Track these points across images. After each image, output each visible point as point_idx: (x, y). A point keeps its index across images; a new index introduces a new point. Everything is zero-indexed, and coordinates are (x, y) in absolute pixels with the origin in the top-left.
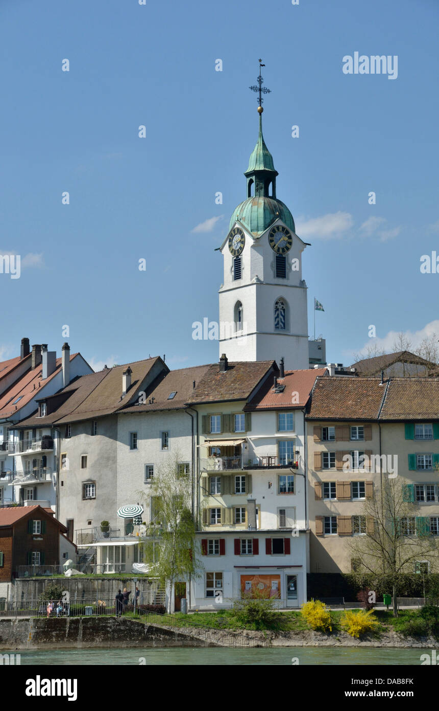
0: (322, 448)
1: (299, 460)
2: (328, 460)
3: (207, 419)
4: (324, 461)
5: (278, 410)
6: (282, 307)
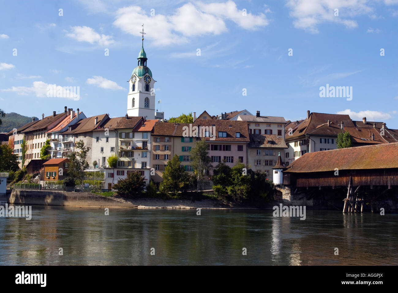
0: (155, 144)
1: (148, 148)
3: (121, 134)
4: (156, 148)
5: (143, 132)
6: (147, 100)
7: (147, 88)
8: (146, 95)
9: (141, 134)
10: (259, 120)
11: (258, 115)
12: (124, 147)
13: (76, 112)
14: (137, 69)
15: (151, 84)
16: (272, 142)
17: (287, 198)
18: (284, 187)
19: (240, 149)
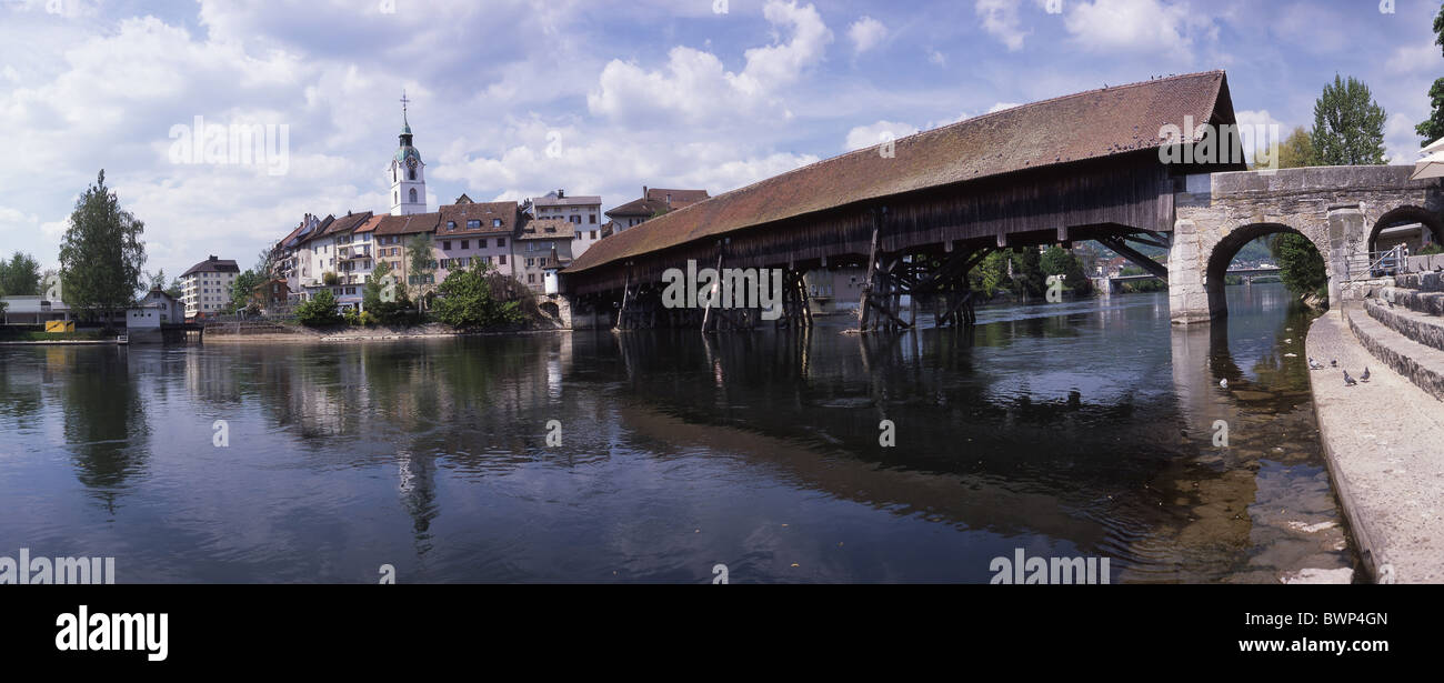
0: (380, 248)
1: (372, 254)
2: (382, 253)
3: (339, 238)
5: (364, 232)
6: (413, 192)
7: (412, 175)
8: (412, 186)
9: (361, 236)
12: (344, 257)
14: (400, 152)
15: (418, 170)
16: (553, 230)
17: (566, 314)
18: (560, 298)
19: (501, 243)
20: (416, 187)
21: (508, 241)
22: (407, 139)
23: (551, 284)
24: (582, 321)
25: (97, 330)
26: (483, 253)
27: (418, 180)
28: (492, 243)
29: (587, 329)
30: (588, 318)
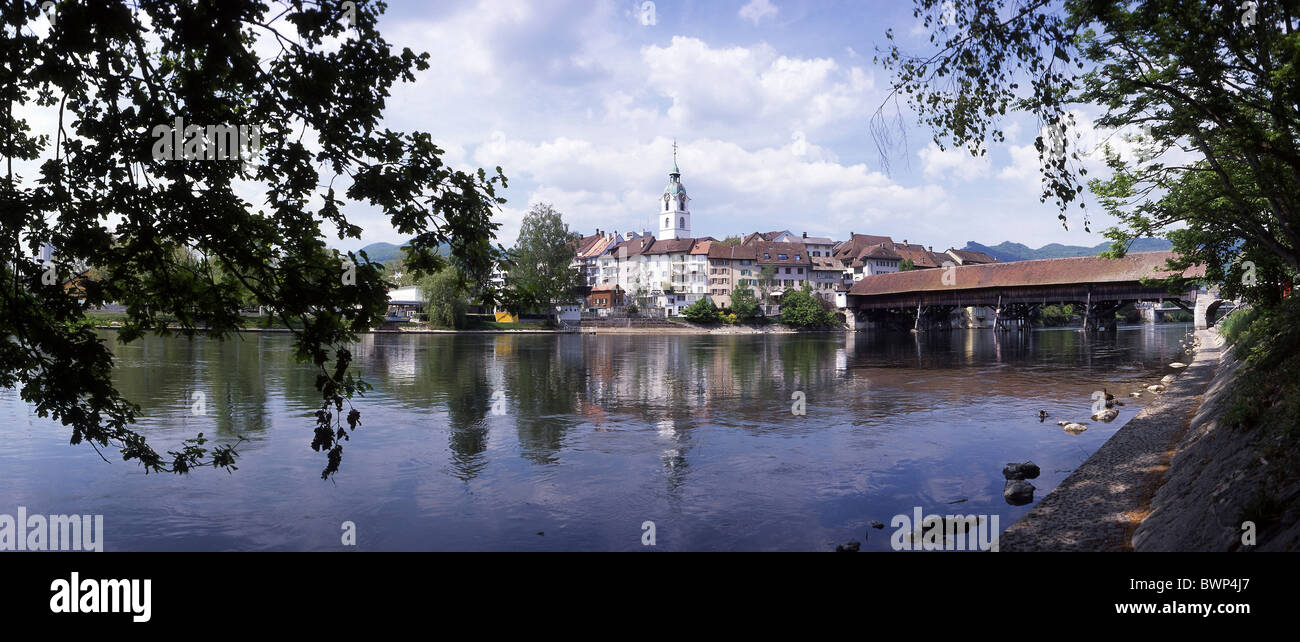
0: (712, 267)
1: (705, 272)
4: (714, 271)
5: (699, 254)
6: (682, 220)
7: (682, 207)
8: (682, 215)
9: (695, 257)
10: (807, 241)
11: (805, 236)
12: (678, 271)
13: (614, 235)
14: (670, 187)
15: (685, 203)
16: (830, 265)
17: (851, 320)
18: (847, 310)
19: (800, 271)
20: (685, 216)
21: (805, 271)
22: (676, 176)
23: (841, 301)
24: (861, 325)
25: (541, 322)
26: (788, 277)
27: (686, 211)
28: (794, 271)
29: (863, 330)
30: (863, 324)
